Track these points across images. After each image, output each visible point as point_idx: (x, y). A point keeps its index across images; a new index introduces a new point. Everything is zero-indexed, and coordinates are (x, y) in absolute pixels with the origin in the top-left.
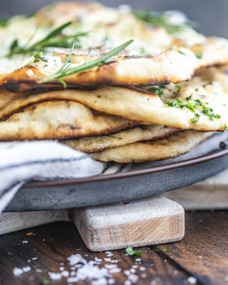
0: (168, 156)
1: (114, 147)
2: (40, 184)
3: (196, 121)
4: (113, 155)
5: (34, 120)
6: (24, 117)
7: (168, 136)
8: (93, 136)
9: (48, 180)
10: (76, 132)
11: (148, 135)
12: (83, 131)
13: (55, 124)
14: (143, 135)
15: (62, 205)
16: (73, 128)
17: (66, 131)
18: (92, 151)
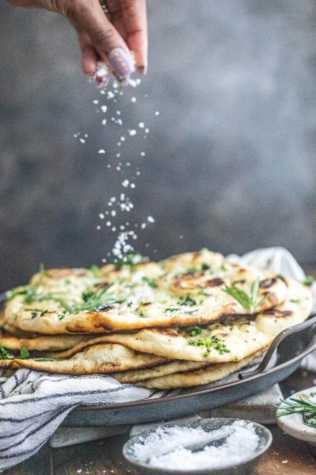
0: (199, 383)
1: (155, 378)
2: (87, 408)
3: (207, 355)
4: (157, 384)
5: (86, 359)
6: (80, 356)
7: (204, 367)
8: (131, 370)
9: (93, 405)
10: (117, 368)
11: (184, 367)
12: (122, 367)
13: (100, 362)
14: (178, 368)
15: (112, 422)
16: (113, 365)
17: (109, 368)
18: (135, 381)
